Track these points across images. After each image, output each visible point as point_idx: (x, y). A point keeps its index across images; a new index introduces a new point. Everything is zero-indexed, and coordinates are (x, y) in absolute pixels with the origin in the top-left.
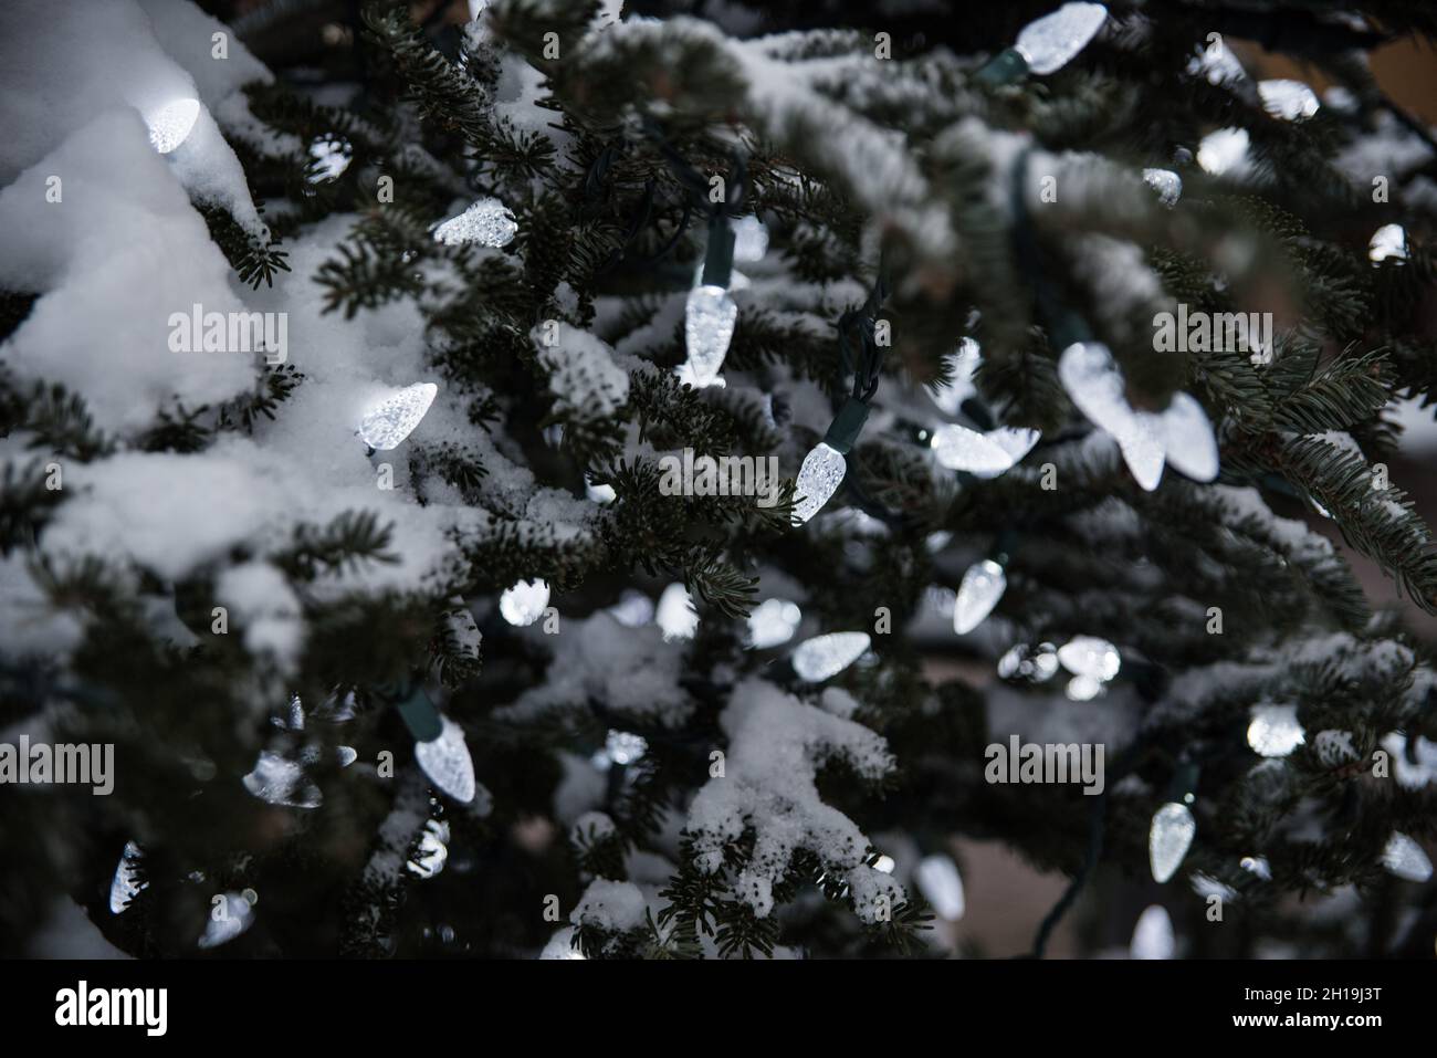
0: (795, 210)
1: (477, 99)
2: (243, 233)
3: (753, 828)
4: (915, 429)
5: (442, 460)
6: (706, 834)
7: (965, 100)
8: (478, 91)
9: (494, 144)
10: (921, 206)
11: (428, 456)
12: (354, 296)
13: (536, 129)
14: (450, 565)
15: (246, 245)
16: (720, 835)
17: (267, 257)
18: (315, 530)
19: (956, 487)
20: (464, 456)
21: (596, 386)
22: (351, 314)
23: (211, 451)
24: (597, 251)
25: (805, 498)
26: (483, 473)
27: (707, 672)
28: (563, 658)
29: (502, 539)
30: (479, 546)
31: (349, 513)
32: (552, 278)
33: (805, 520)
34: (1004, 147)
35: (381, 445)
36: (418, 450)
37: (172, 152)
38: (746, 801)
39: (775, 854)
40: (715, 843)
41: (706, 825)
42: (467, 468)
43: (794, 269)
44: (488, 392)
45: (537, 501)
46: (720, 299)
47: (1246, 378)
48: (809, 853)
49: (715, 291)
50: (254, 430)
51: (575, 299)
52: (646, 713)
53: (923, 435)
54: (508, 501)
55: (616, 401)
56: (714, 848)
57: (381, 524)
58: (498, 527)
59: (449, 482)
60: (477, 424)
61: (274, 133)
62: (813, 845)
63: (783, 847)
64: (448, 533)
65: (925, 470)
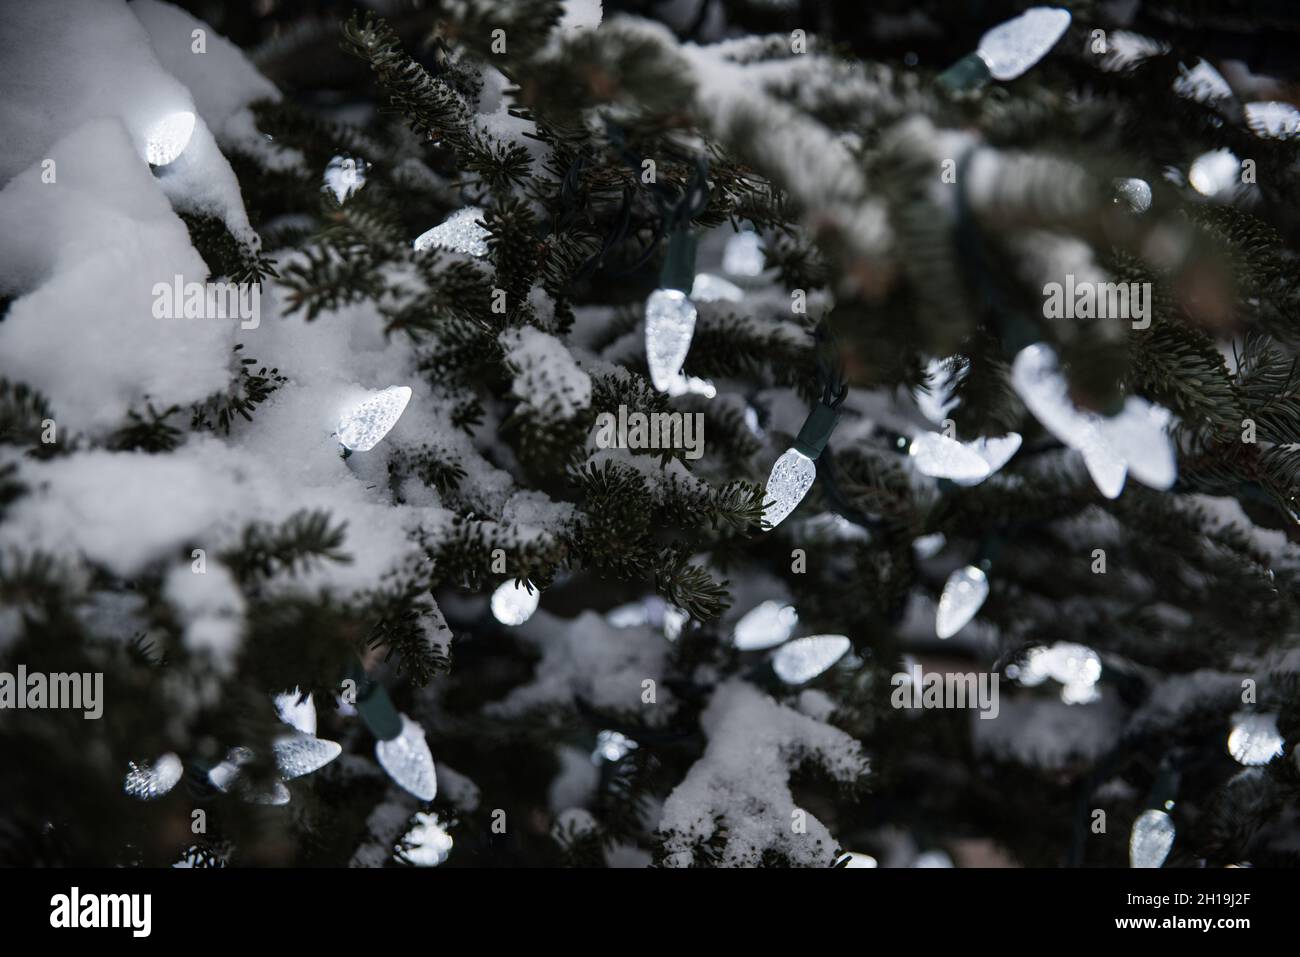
0: (770, 219)
1: (457, 111)
2: (234, 241)
3: (725, 829)
4: (894, 437)
5: (422, 462)
6: (677, 833)
7: (915, 99)
8: (458, 102)
9: (473, 154)
10: (858, 202)
11: (408, 458)
12: (315, 299)
13: (513, 139)
14: (412, 565)
15: (236, 253)
16: (691, 835)
17: (256, 264)
18: (269, 527)
19: (936, 494)
20: (443, 458)
21: (557, 389)
22: (312, 315)
23: (179, 451)
24: (571, 258)
25: (774, 502)
26: (461, 475)
27: (690, 673)
28: (551, 656)
29: (466, 538)
30: (443, 547)
31: (303, 512)
32: (523, 284)
33: (775, 524)
34: (948, 147)
35: (356, 446)
36: (398, 452)
37: (170, 164)
38: (719, 802)
39: (745, 855)
40: (685, 844)
41: (677, 825)
42: (446, 470)
43: (777, 280)
44: (471, 397)
45: (514, 503)
46: (680, 303)
47: (1216, 387)
48: (781, 855)
49: (676, 295)
50: (232, 429)
51: (551, 305)
52: (629, 712)
53: (902, 442)
54: (486, 503)
55: (577, 404)
56: (684, 848)
57: (334, 523)
58: (463, 528)
59: (427, 484)
60: (461, 427)
61: (276, 147)
62: (782, 847)
63: (753, 848)
64: (414, 533)
65: (904, 477)
